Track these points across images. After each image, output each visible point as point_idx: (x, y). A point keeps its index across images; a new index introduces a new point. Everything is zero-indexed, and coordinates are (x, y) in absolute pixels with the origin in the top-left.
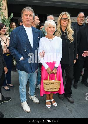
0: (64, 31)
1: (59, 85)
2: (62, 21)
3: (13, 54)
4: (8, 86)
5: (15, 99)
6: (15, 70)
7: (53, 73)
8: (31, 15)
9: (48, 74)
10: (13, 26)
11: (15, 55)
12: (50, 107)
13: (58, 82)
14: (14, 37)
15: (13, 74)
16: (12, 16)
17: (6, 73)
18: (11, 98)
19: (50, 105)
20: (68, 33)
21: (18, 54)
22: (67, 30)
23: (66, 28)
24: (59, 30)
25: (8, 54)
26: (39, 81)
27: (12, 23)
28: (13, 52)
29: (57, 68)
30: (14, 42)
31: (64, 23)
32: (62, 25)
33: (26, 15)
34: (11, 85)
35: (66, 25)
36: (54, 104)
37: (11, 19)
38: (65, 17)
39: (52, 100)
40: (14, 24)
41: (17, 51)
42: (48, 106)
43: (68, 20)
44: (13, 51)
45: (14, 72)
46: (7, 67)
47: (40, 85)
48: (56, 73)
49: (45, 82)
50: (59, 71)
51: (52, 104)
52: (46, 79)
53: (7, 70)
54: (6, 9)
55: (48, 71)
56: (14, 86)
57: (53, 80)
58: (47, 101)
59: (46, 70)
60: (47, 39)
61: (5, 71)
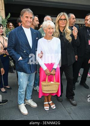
0: (62, 31)
1: (57, 86)
2: (61, 22)
3: (11, 54)
4: (5, 88)
5: (13, 101)
6: (13, 71)
7: (52, 74)
8: (31, 18)
9: (47, 75)
10: (10, 26)
11: (13, 55)
12: (48, 110)
13: (56, 83)
14: (13, 37)
15: (10, 75)
16: (9, 16)
17: (2, 74)
18: (8, 100)
19: (48, 108)
20: (66, 34)
21: (17, 54)
22: (65, 30)
23: (64, 29)
24: (58, 31)
25: (5, 55)
26: (37, 83)
27: (9, 23)
28: (11, 53)
29: (55, 69)
30: (13, 43)
31: (62, 23)
32: (60, 25)
33: (27, 17)
34: (8, 87)
35: (64, 26)
36: (52, 106)
37: (8, 19)
38: (63, 17)
39: (51, 102)
40: (11, 24)
41: (16, 51)
42: (47, 108)
43: (66, 21)
44: (11, 51)
45: (11, 73)
46: (4, 68)
47: (38, 87)
48: (55, 74)
49: (43, 83)
50: (57, 72)
51: (50, 107)
52: (45, 80)
53: (4, 71)
54: (4, 9)
55: (46, 73)
56: (10, 88)
57: (51, 82)
58: (45, 103)
59: (45, 71)
60: (46, 40)
61: (2, 72)
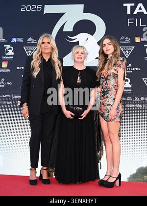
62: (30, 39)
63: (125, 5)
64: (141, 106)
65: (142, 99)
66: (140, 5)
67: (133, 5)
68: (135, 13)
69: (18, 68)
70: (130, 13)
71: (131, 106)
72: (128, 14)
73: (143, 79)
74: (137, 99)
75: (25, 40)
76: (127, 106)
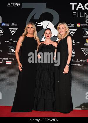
62: (13, 24)
63: (71, 4)
64: (80, 65)
65: (81, 61)
66: (80, 4)
67: (76, 4)
68: (77, 9)
69: (6, 41)
70: (74, 9)
71: (74, 65)
72: (73, 9)
73: (82, 49)
74: (78, 61)
75: (10, 24)
76: (72, 65)
